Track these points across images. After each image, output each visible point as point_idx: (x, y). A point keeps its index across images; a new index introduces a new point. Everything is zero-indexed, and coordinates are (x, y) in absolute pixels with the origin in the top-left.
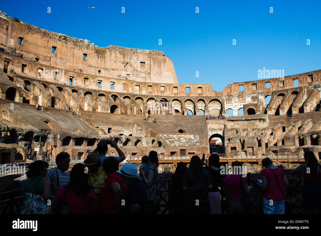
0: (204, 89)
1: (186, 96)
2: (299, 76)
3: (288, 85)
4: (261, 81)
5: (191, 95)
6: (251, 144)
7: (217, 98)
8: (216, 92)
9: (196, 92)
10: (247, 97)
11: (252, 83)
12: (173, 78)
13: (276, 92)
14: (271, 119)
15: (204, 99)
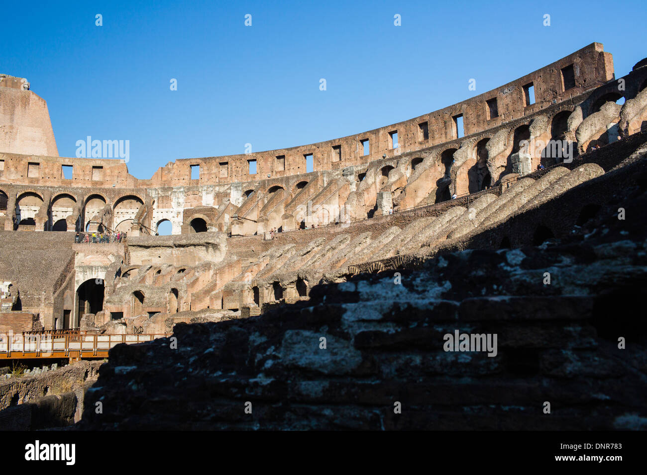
0: (108, 171)
1: (60, 187)
2: (314, 147)
3: (292, 168)
4: (239, 157)
5: (74, 185)
6: (157, 304)
7: (134, 194)
8: (136, 180)
9: (87, 178)
10: (204, 193)
11: (218, 160)
12: (46, 142)
13: (266, 182)
14: (231, 245)
15: (104, 195)
